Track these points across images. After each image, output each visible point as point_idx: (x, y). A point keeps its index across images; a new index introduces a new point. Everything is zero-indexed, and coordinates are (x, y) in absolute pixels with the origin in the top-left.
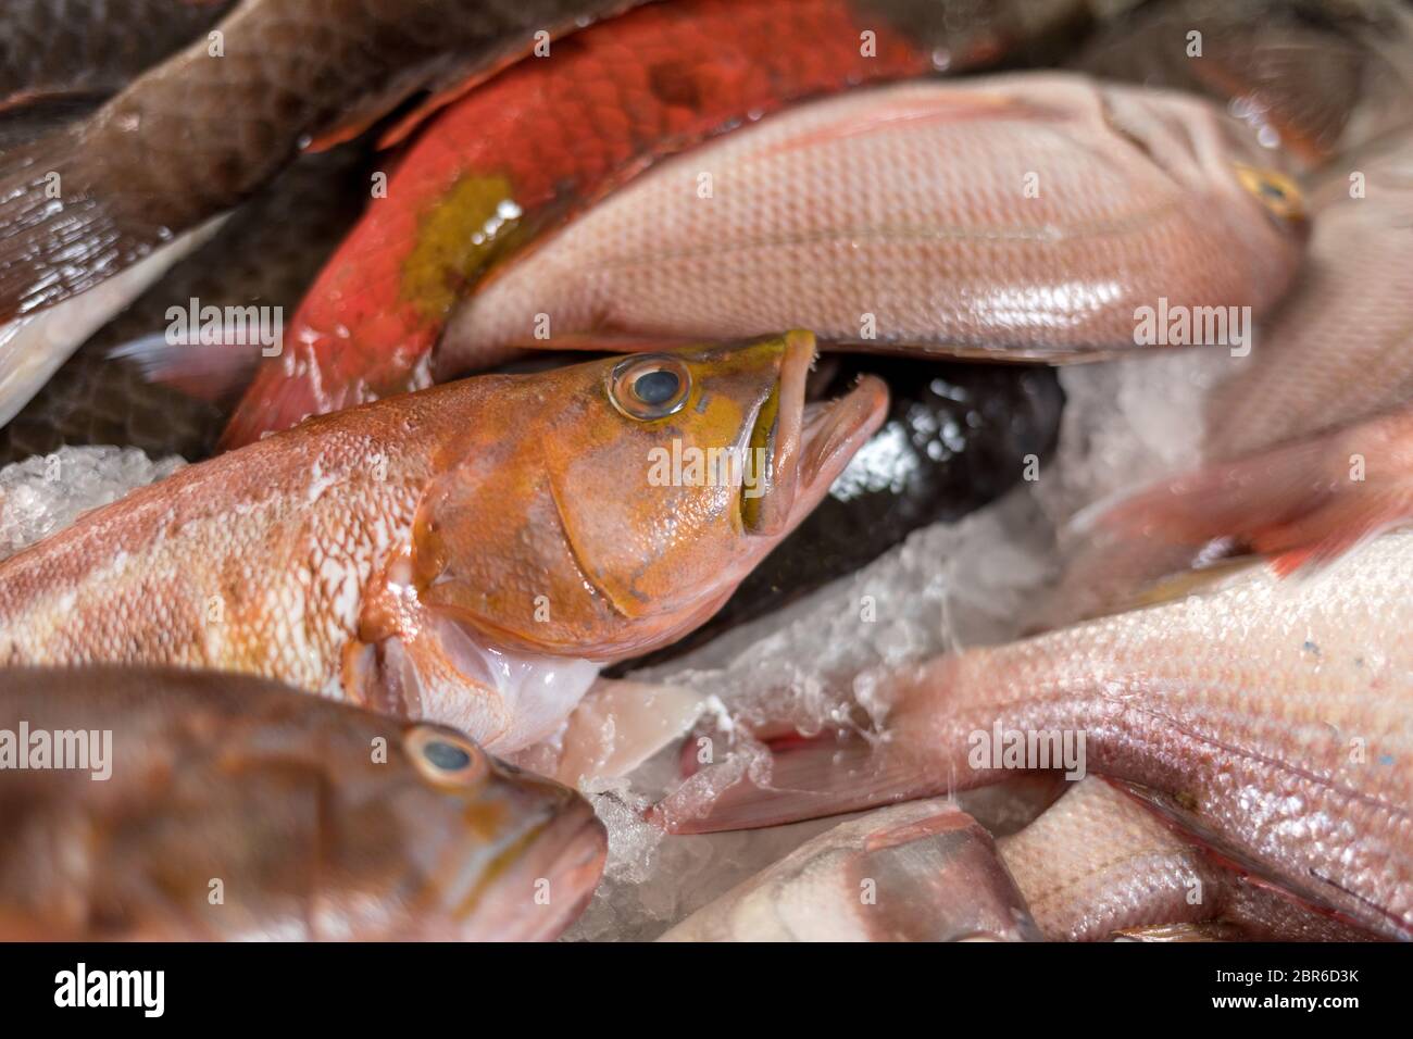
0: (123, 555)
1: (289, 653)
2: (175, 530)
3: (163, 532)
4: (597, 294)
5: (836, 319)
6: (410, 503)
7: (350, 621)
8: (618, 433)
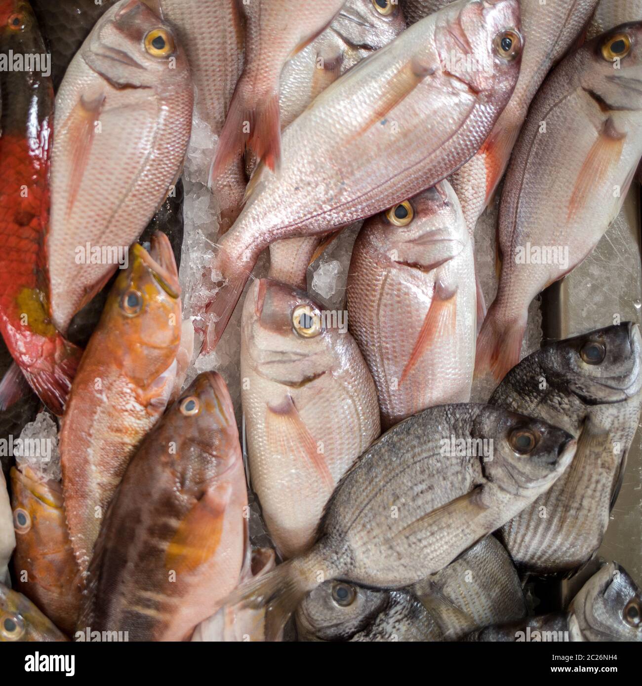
0: (89, 450)
1: (141, 426)
2: (90, 435)
3: (89, 438)
4: (80, 287)
5: (134, 232)
6: (124, 380)
7: (142, 408)
8: (140, 320)
